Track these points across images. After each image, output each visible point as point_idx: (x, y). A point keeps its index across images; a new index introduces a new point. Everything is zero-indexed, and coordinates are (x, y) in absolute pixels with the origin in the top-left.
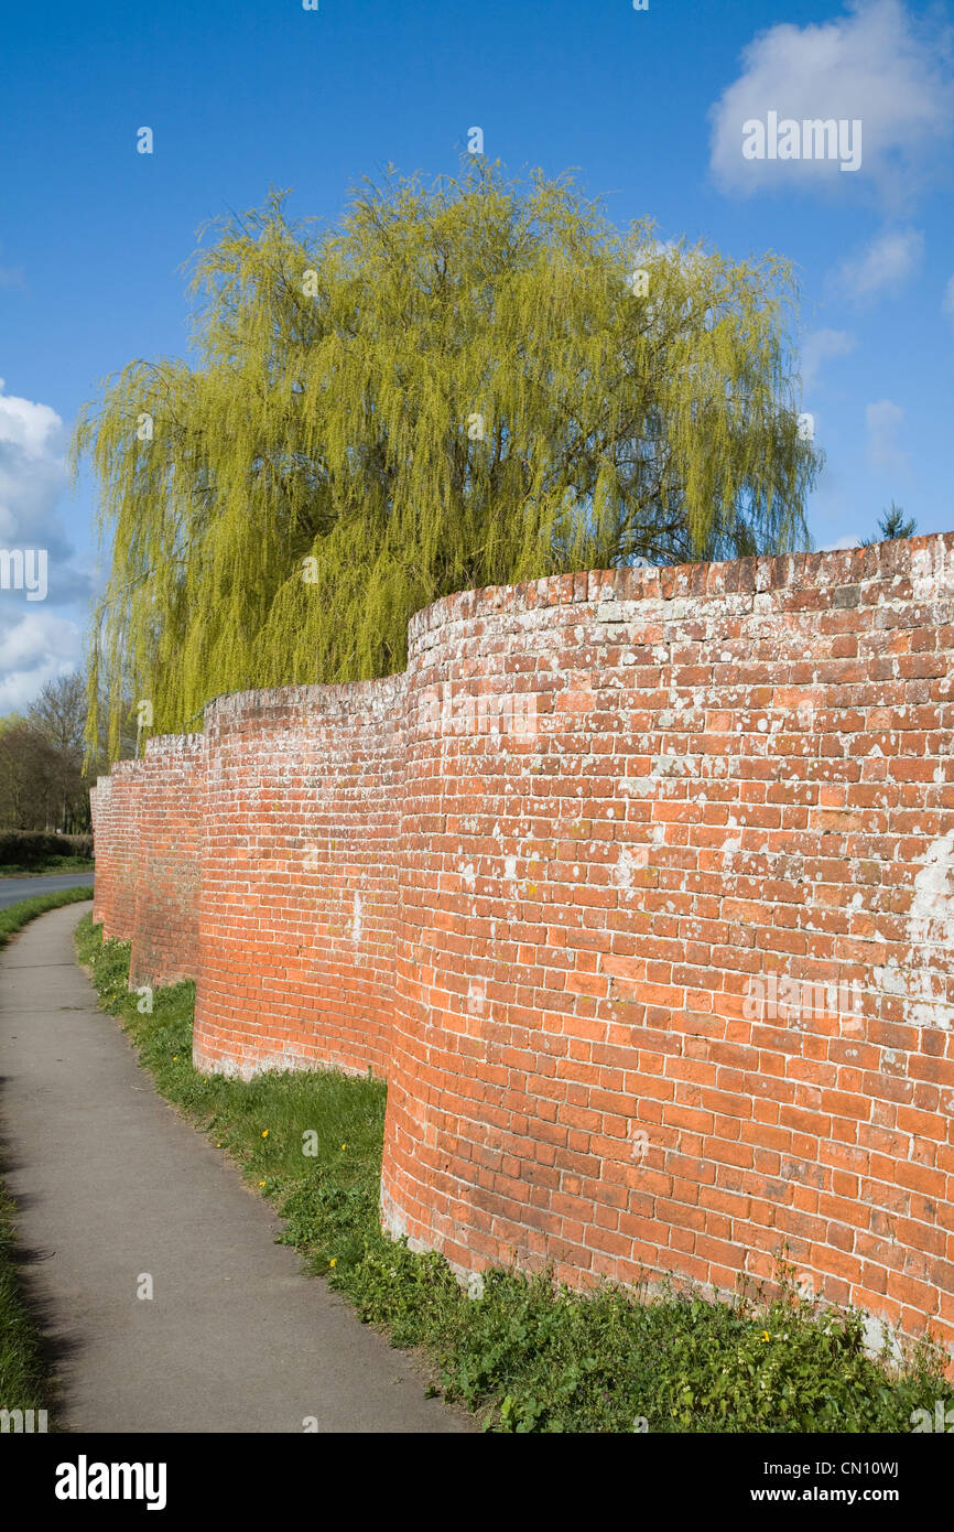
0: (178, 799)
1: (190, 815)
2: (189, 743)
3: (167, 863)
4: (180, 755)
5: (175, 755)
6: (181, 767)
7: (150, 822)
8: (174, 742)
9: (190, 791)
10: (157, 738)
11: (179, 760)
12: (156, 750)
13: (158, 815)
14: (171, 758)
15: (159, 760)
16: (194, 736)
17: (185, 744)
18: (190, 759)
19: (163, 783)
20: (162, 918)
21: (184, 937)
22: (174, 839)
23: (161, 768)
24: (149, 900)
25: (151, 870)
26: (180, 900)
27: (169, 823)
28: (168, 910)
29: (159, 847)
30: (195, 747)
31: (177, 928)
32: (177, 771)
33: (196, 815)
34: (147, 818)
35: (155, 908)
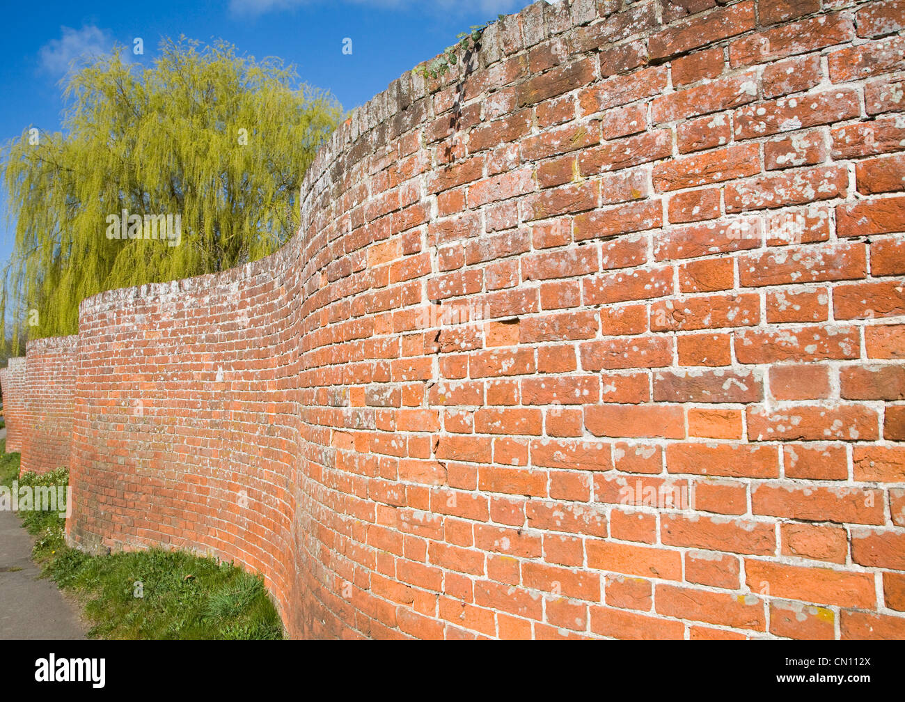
0: (129, 353)
1: (145, 369)
2: (143, 295)
3: (116, 420)
4: (132, 309)
5: (123, 309)
6: (133, 320)
7: (92, 379)
8: (122, 295)
9: (145, 344)
10: (100, 295)
11: (129, 313)
12: (97, 307)
13: (102, 371)
14: (119, 313)
15: (103, 316)
16: (149, 287)
17: (138, 296)
18: (145, 310)
19: (108, 339)
20: (111, 476)
21: (143, 498)
22: (124, 395)
23: (105, 324)
24: (93, 457)
25: (95, 427)
26: (135, 459)
27: (116, 378)
28: (119, 468)
29: (105, 403)
30: (151, 298)
31: (133, 488)
32: (127, 325)
33: (153, 369)
34: (87, 375)
35: (102, 466)
